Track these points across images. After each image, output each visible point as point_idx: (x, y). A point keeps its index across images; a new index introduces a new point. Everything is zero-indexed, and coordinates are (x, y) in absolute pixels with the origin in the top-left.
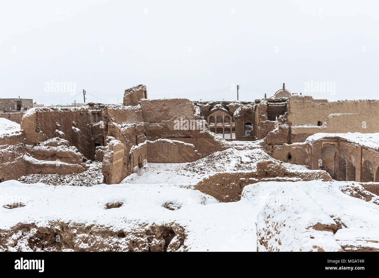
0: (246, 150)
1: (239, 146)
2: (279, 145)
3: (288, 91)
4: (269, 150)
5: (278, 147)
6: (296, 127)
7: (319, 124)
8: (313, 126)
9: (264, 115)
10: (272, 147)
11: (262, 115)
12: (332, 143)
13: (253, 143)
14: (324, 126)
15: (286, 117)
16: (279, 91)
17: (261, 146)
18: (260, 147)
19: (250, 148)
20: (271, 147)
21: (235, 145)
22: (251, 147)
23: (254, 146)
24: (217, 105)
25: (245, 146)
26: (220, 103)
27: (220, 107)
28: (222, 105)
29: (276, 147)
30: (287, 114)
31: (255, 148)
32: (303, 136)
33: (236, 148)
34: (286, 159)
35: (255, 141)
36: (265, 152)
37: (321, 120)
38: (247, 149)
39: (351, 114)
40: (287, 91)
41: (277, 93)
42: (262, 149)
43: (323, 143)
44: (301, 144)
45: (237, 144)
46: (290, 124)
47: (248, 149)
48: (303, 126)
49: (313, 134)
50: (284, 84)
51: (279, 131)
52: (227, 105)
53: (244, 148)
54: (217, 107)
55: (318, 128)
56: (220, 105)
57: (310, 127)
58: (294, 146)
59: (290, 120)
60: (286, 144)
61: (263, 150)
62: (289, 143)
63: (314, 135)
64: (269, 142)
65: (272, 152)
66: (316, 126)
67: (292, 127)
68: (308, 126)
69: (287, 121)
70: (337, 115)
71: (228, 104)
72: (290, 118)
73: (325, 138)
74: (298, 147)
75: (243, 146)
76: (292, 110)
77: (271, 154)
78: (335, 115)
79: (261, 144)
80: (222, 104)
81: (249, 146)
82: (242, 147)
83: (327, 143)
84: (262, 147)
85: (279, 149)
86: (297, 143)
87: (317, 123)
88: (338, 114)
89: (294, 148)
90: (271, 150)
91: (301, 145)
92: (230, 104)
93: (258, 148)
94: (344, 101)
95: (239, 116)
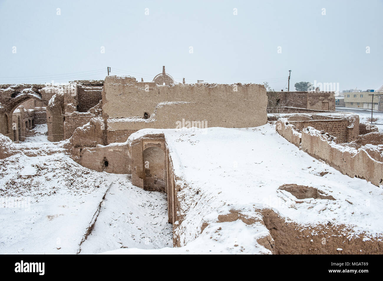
0: (41, 156)
1: (31, 151)
2: (90, 146)
3: (169, 76)
4: (77, 155)
5: (89, 149)
6: (115, 120)
7: (146, 116)
8: (138, 120)
9: (70, 104)
10: (81, 150)
11: (68, 105)
12: (157, 143)
13: (55, 144)
14: (152, 119)
15: (100, 107)
16: (159, 76)
17: (64, 149)
18: (64, 151)
19: (47, 153)
20: (79, 150)
21: (26, 149)
22: (49, 150)
23: (54, 150)
24: (26, 90)
25: (40, 150)
26: (30, 87)
27: (29, 92)
28: (33, 90)
29: (85, 151)
30: (102, 102)
31: (56, 152)
32: (123, 134)
33: (25, 154)
34: (101, 167)
35: (58, 142)
36: (70, 157)
37: (148, 111)
38: (42, 154)
39: (186, 102)
40: (167, 76)
41: (156, 78)
42: (66, 153)
43: (146, 143)
44: (120, 144)
45: (30, 147)
46: (106, 117)
47: (44, 154)
48: (124, 119)
49: (137, 130)
50: (164, 67)
51: (90, 127)
52: (39, 90)
53: (38, 154)
54: (24, 92)
55: (144, 122)
56: (30, 89)
57: (133, 120)
58: (110, 148)
59: (105, 111)
60: (99, 145)
61: (68, 155)
62: (105, 143)
63: (138, 132)
64: (75, 143)
65: (81, 156)
66: (141, 119)
67: (109, 121)
68: (131, 120)
69: (101, 112)
70: (168, 104)
71: (41, 88)
72: (106, 108)
73: (147, 136)
74: (117, 149)
75: (38, 150)
76: (107, 97)
77: (80, 160)
78: (166, 104)
79: (65, 146)
80: (34, 87)
81: (47, 150)
82: (35, 152)
83: (149, 143)
84: (66, 151)
85: (91, 152)
86: (116, 144)
87: (143, 116)
88: (170, 103)
89: (112, 150)
90: (79, 154)
91: (120, 146)
92: (43, 88)
93: (60, 152)
94: (177, 86)
95: (54, 105)
